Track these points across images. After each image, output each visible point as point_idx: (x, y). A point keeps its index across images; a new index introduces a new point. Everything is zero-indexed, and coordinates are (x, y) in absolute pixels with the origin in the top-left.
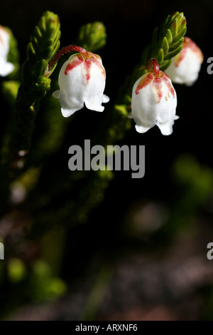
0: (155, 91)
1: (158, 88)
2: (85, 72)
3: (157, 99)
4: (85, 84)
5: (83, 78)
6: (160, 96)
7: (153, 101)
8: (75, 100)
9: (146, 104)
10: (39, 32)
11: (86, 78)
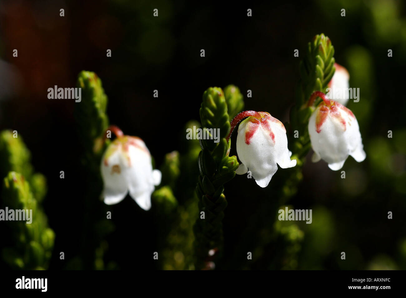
0: (337, 121)
1: (338, 116)
2: (267, 133)
3: (342, 128)
4: (271, 145)
5: (267, 139)
6: (344, 123)
7: (338, 132)
8: (267, 166)
9: (332, 138)
10: (210, 112)
11: (270, 138)
